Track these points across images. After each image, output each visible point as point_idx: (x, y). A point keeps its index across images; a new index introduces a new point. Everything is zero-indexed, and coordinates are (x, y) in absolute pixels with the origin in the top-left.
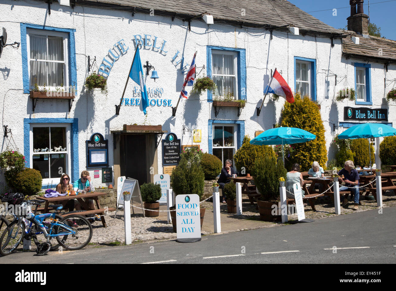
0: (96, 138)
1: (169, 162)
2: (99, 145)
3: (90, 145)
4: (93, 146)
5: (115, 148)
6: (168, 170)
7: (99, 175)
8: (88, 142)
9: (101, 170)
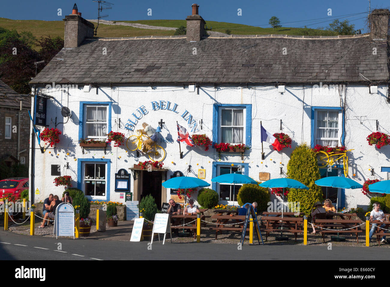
0: (123, 172)
1: (176, 192)
2: (124, 177)
3: (118, 177)
4: (119, 177)
5: (135, 179)
6: (174, 198)
7: (123, 197)
8: (116, 174)
9: (124, 193)
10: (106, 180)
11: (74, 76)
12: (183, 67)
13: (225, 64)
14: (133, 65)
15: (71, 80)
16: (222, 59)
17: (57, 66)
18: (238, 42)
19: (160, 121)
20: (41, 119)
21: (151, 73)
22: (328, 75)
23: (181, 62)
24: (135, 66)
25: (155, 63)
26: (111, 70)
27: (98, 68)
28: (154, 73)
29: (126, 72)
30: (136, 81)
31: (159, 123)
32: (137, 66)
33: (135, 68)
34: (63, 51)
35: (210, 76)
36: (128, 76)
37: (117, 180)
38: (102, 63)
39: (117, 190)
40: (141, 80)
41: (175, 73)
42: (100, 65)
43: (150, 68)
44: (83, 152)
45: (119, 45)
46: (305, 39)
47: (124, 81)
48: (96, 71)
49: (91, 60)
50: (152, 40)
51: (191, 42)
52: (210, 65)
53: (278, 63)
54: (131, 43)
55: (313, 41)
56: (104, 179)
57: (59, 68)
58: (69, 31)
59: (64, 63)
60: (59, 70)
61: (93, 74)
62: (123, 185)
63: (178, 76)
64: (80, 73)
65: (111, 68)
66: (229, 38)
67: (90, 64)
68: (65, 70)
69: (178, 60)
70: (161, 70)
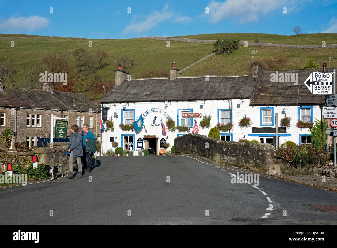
0: (140, 139)
1: (162, 147)
2: (140, 141)
3: (138, 141)
5: (145, 142)
6: (162, 150)
8: (137, 141)
9: (141, 149)
10: (133, 143)
11: (119, 98)
12: (166, 93)
13: (184, 91)
14: (145, 92)
15: (118, 100)
16: (183, 88)
17: (112, 94)
18: (193, 80)
19: (155, 117)
20: (105, 117)
21: (151, 96)
22: (225, 95)
23: (165, 90)
24: (145, 93)
25: (154, 91)
26: (135, 95)
27: (129, 94)
28: (153, 96)
29: (141, 96)
30: (144, 100)
31: (155, 118)
32: (146, 93)
33: (145, 94)
34: (115, 86)
35: (176, 97)
36: (142, 98)
37: (138, 143)
38: (131, 92)
39: (138, 147)
40: (146, 100)
41: (161, 96)
42: (130, 93)
43: (151, 94)
44: (123, 131)
45: (140, 82)
46: (223, 77)
47: (139, 100)
48: (128, 95)
49: (127, 90)
50: (155, 79)
51: (172, 80)
52: (177, 91)
53: (206, 90)
54: (145, 81)
55: (226, 78)
56: (132, 143)
57: (113, 95)
58: (117, 77)
59: (115, 92)
60: (113, 96)
61: (127, 97)
62: (140, 145)
63: (163, 97)
64: (122, 97)
65: (135, 94)
66: (189, 77)
67: (126, 92)
68: (115, 96)
69: (164, 90)
70: (156, 94)
